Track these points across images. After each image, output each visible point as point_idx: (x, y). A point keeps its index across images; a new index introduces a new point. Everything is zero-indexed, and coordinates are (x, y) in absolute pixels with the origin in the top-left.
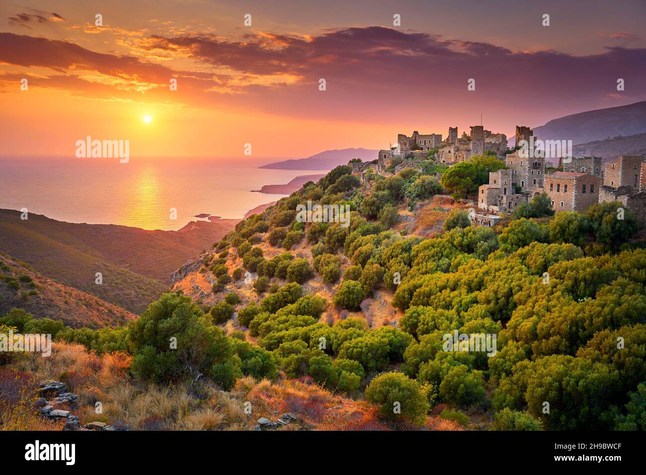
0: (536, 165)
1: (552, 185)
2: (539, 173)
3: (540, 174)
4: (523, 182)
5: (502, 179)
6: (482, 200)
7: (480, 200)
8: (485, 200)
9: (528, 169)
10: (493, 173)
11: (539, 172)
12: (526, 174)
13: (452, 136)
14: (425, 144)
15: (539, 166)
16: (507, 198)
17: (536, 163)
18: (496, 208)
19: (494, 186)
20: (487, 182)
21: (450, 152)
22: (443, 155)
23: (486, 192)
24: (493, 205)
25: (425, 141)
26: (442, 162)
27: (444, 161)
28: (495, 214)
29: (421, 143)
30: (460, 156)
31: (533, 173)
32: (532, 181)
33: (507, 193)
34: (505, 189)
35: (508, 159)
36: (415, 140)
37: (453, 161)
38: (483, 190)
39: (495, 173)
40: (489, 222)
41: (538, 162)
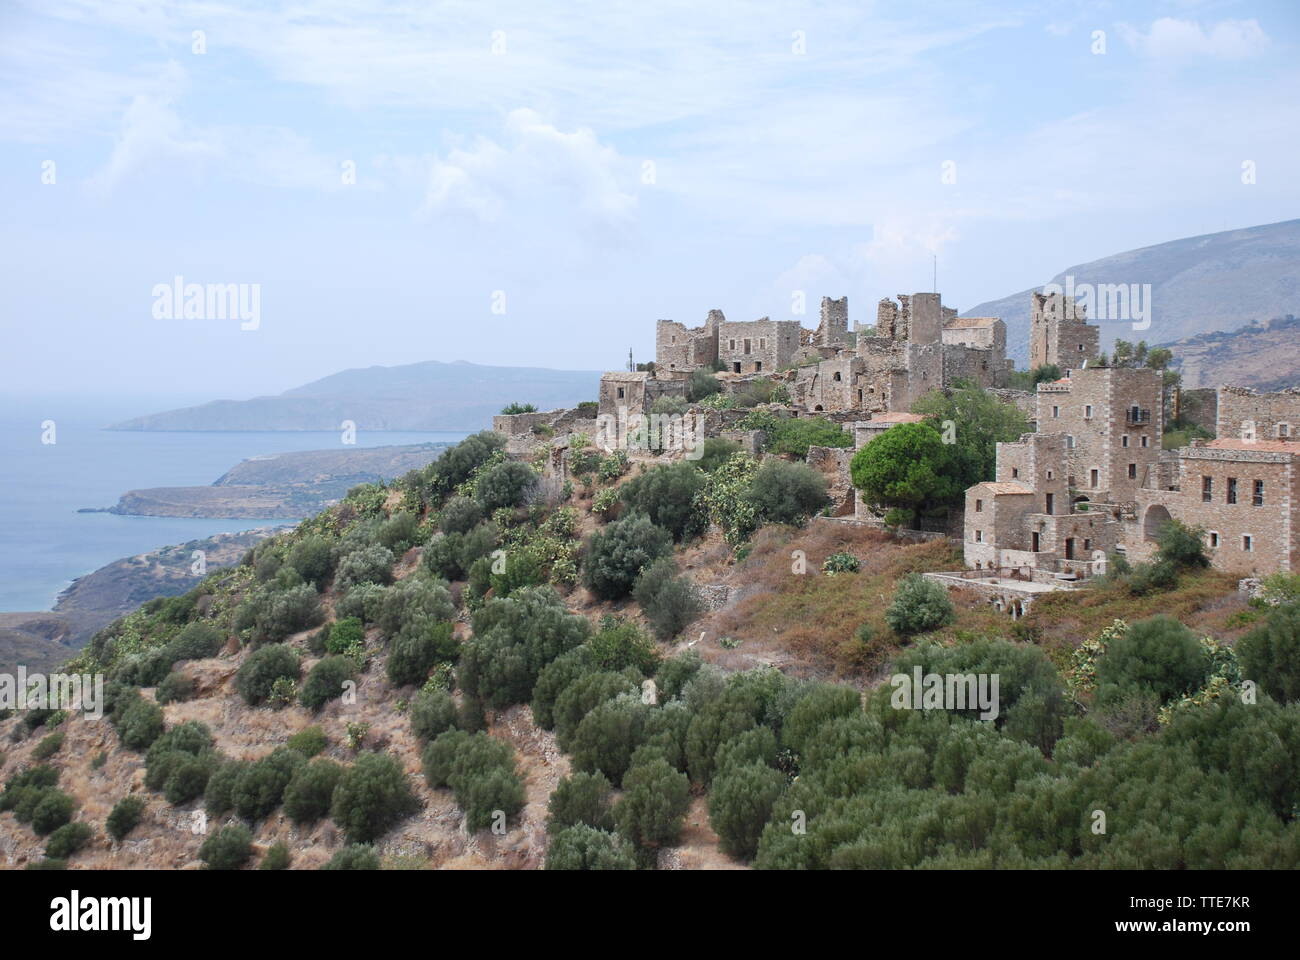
0: (1135, 418)
1: (1207, 481)
2: (1144, 444)
3: (1148, 444)
4: (1094, 472)
5: (1037, 466)
6: (979, 533)
7: (969, 533)
8: (989, 534)
9: (1110, 429)
10: (1006, 446)
11: (1144, 438)
12: (1106, 446)
13: (830, 325)
14: (747, 350)
15: (1143, 419)
16: (1059, 524)
17: (1135, 409)
18: (1024, 558)
19: (1015, 487)
20: (989, 476)
21: (838, 377)
22: (818, 388)
23: (990, 505)
24: (1015, 548)
25: (747, 343)
26: (812, 410)
27: (819, 408)
28: (1022, 578)
29: (733, 347)
30: (872, 391)
31: (1125, 444)
32: (1123, 469)
33: (1054, 509)
34: (1049, 496)
35: (1042, 401)
36: (715, 340)
37: (849, 405)
38: (979, 502)
39: (1013, 445)
40: (1018, 604)
41: (1140, 408)
